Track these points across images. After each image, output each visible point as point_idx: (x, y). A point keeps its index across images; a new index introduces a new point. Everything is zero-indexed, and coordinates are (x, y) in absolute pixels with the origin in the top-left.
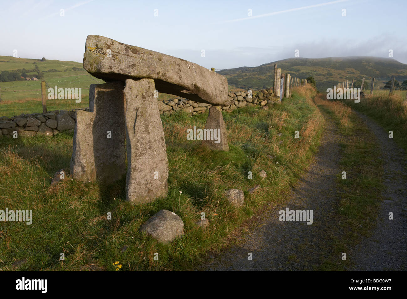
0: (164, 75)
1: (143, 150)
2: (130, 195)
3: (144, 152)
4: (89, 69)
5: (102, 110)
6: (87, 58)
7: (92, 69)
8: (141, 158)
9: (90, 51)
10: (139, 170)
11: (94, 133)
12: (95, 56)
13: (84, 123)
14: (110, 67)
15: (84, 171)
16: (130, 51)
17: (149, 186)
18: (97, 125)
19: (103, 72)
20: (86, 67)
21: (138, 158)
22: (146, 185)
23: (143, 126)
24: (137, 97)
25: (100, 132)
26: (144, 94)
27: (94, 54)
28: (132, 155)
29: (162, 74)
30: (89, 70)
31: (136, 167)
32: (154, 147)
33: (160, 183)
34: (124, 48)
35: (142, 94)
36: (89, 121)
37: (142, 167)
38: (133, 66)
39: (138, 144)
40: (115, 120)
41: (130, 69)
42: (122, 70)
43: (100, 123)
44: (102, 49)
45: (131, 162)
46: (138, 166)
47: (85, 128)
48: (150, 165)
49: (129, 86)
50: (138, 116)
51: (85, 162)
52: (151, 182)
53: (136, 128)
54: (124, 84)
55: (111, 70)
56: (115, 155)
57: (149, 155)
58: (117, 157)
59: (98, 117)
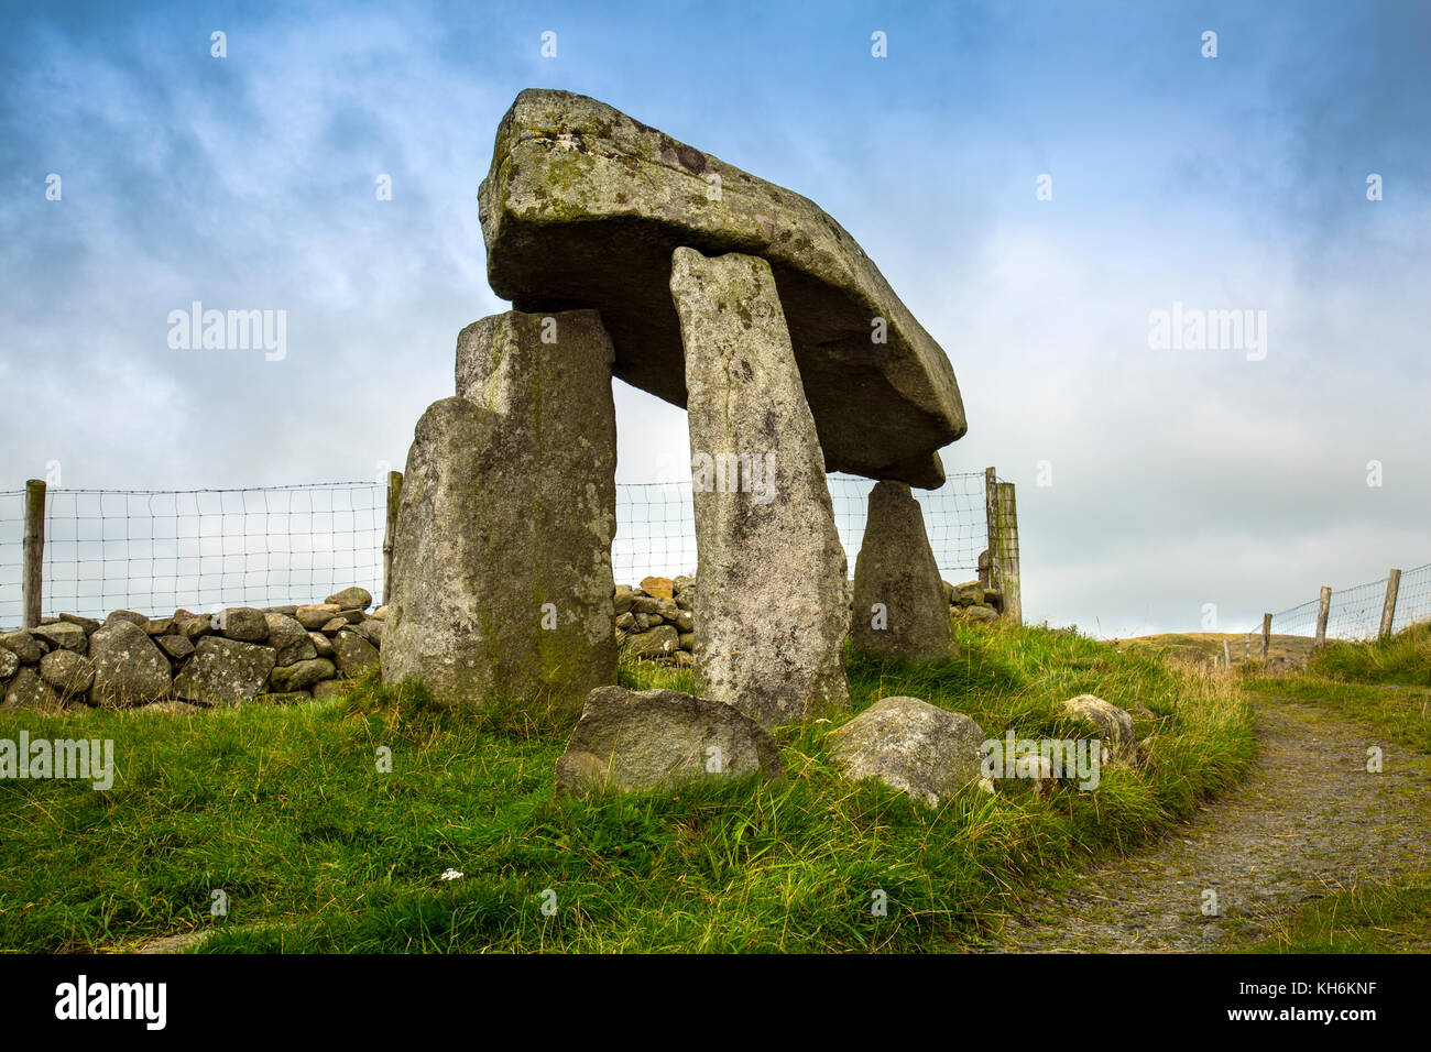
0: (802, 245)
7: (545, 207)
8: (757, 532)
9: (539, 139)
12: (555, 158)
14: (619, 195)
15: (467, 646)
16: (676, 155)
17: (789, 650)
19: (594, 216)
20: (520, 203)
22: (777, 642)
23: (758, 412)
24: (723, 310)
26: (744, 303)
28: (727, 516)
29: (798, 241)
30: (533, 215)
33: (827, 643)
34: (655, 142)
35: (739, 305)
37: (760, 570)
38: (700, 200)
41: (693, 209)
42: (665, 209)
44: (581, 136)
49: (691, 268)
50: (737, 373)
52: (793, 634)
55: (624, 208)
56: (578, 598)
57: (782, 528)
58: (585, 606)
59: (518, 432)
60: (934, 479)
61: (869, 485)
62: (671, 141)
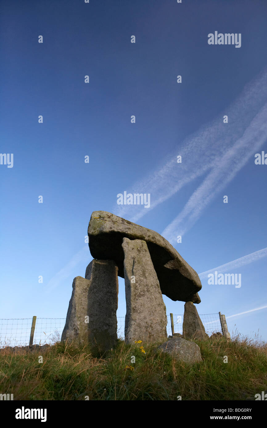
0: (153, 238)
1: (142, 291)
2: (130, 339)
3: (142, 293)
4: (93, 232)
5: (97, 279)
6: (92, 225)
7: (95, 232)
8: (140, 299)
9: (95, 219)
10: (139, 312)
11: (89, 298)
12: (98, 222)
13: (81, 287)
14: (110, 228)
15: (77, 334)
16: (125, 222)
17: (150, 330)
18: (93, 291)
19: (105, 232)
20: (90, 231)
21: (137, 298)
22: (146, 327)
23: (141, 270)
24: (133, 250)
25: (94, 298)
26: (139, 248)
27: (98, 221)
28: (132, 294)
29: (152, 237)
30: (93, 234)
31: (135, 307)
32: (152, 291)
33: (161, 328)
34: (120, 220)
35: (138, 249)
36: (86, 287)
37: (141, 308)
38: (130, 229)
39: (137, 284)
40: (108, 290)
41: (127, 230)
42: (120, 230)
43: (95, 290)
44: (104, 218)
45: (131, 302)
46: (137, 306)
47: (82, 292)
48: (149, 307)
49: (126, 241)
50: (136, 262)
51: (79, 324)
52: (151, 325)
53: (134, 270)
54: (122, 241)
55: (111, 230)
56: (107, 324)
57: (148, 298)
58: (109, 326)
59: (94, 284)
60: (198, 301)
61: (184, 303)
62: (124, 220)
